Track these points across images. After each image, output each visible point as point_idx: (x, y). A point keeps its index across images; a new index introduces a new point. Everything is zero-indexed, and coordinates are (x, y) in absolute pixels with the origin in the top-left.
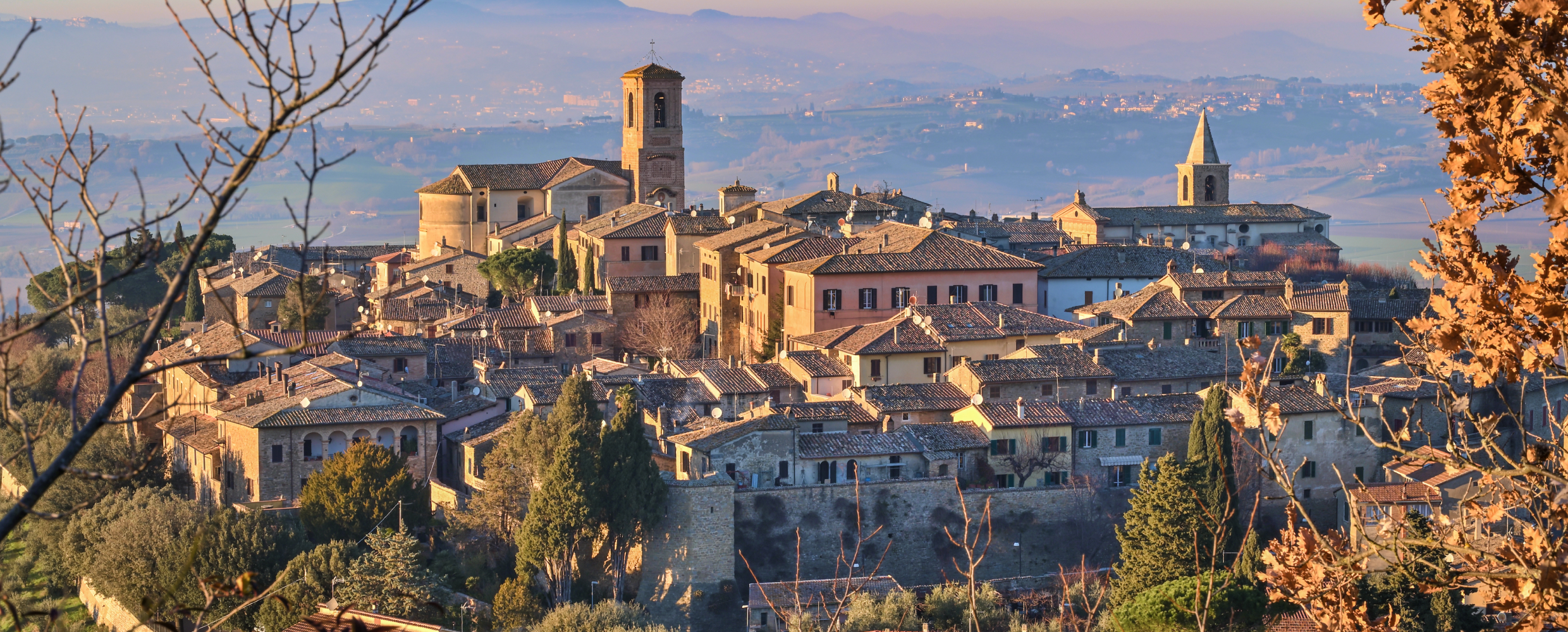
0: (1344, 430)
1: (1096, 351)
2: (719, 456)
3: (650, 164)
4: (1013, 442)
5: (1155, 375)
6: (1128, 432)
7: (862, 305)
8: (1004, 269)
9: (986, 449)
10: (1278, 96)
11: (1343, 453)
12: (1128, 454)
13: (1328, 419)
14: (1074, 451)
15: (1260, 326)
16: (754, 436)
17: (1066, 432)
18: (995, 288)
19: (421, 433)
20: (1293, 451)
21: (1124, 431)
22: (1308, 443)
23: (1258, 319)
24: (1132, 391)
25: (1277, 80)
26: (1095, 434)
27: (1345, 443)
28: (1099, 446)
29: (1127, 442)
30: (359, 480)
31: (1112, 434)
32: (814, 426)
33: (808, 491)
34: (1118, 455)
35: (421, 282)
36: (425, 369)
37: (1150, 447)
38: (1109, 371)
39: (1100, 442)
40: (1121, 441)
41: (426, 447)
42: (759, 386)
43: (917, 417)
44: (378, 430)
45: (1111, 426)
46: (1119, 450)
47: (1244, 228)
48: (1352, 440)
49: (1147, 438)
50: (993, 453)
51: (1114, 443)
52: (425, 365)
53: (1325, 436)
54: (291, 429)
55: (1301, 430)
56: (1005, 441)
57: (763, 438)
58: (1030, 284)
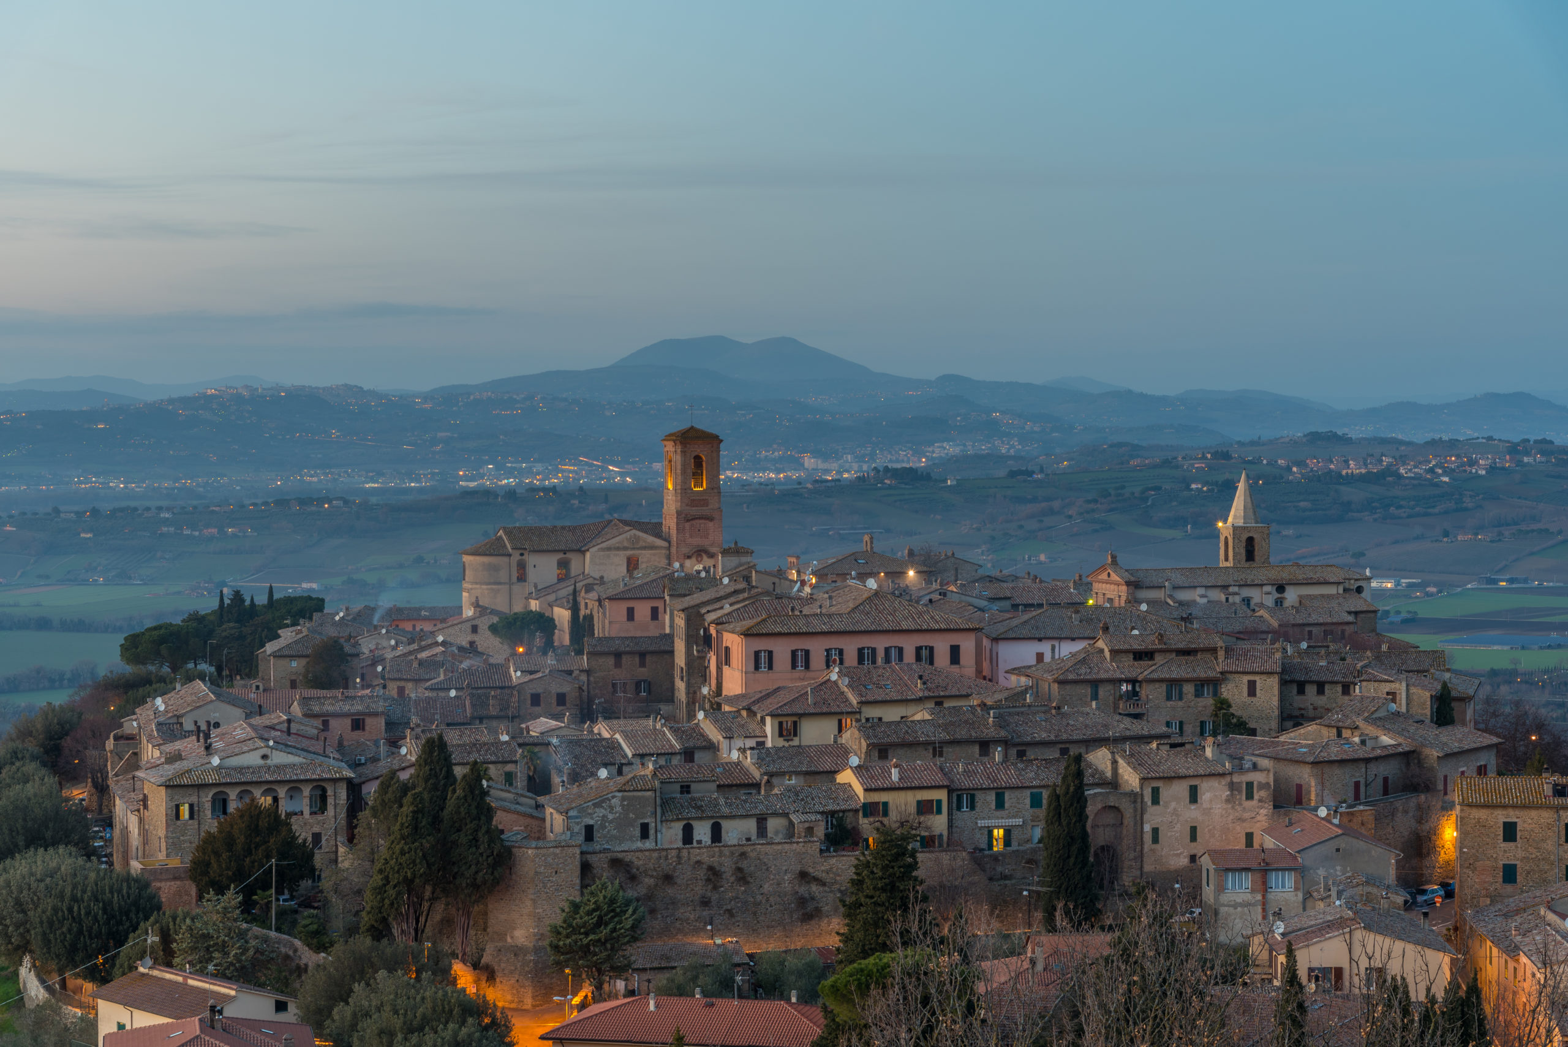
0: (1232, 795)
1: (992, 712)
2: (577, 817)
3: (687, 525)
4: (885, 804)
5: (1053, 738)
6: (1007, 795)
7: (794, 666)
8: (940, 630)
9: (856, 811)
10: (1508, 457)
11: (1231, 817)
12: (1008, 817)
13: (1214, 783)
14: (950, 814)
15: (1189, 689)
16: (613, 797)
17: (942, 795)
18: (931, 649)
19: (330, 792)
20: (1178, 815)
21: (1003, 793)
22: (1193, 807)
23: (1188, 680)
24: (1028, 754)
25: (1508, 442)
26: (973, 797)
27: (1233, 808)
28: (977, 809)
29: (1007, 805)
30: (242, 838)
31: (991, 797)
32: (682, 787)
33: (664, 853)
34: (998, 818)
35: (437, 642)
36: (383, 728)
37: (1031, 810)
38: (1003, 733)
39: (978, 805)
40: (1000, 804)
41: (335, 806)
42: (672, 746)
43: (801, 779)
44: (286, 788)
45: (989, 789)
46: (999, 813)
47: (1281, 589)
48: (1240, 804)
49: (1028, 801)
50: (865, 815)
51: (993, 806)
52: (383, 724)
53: (1211, 801)
54: (201, 787)
55: (1186, 794)
56: (877, 803)
57: (623, 799)
58: (967, 645)
